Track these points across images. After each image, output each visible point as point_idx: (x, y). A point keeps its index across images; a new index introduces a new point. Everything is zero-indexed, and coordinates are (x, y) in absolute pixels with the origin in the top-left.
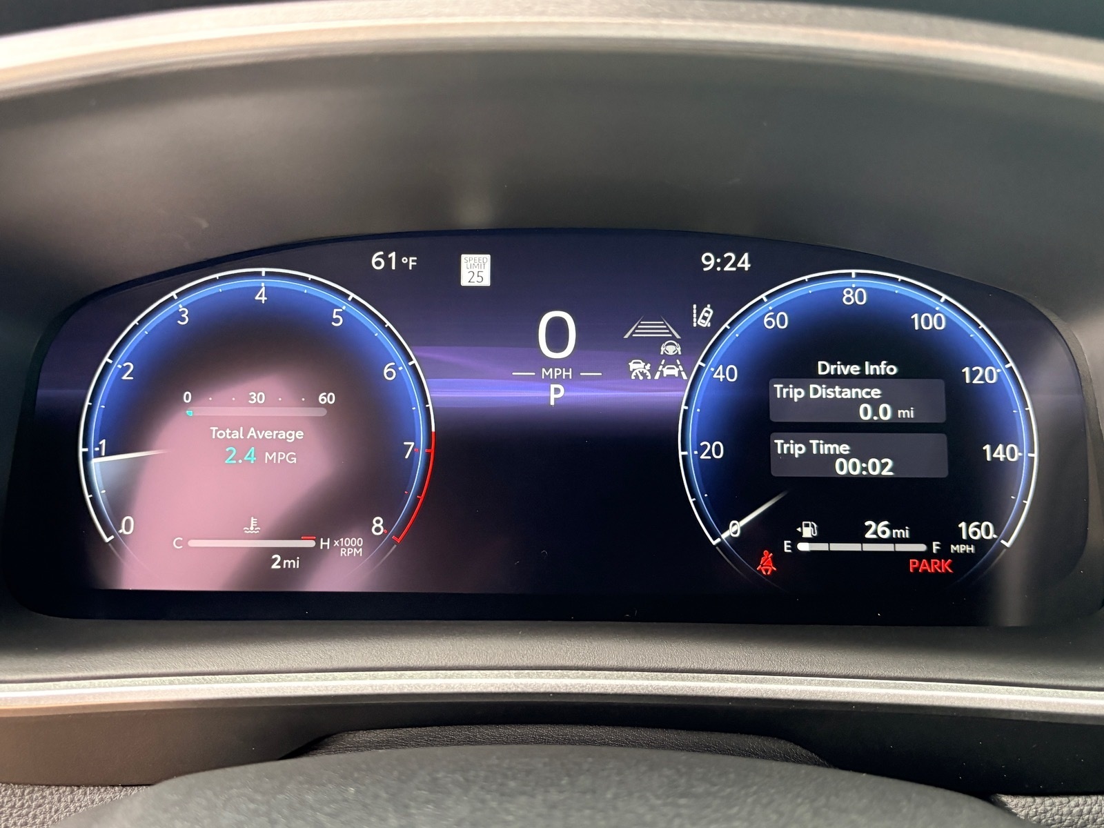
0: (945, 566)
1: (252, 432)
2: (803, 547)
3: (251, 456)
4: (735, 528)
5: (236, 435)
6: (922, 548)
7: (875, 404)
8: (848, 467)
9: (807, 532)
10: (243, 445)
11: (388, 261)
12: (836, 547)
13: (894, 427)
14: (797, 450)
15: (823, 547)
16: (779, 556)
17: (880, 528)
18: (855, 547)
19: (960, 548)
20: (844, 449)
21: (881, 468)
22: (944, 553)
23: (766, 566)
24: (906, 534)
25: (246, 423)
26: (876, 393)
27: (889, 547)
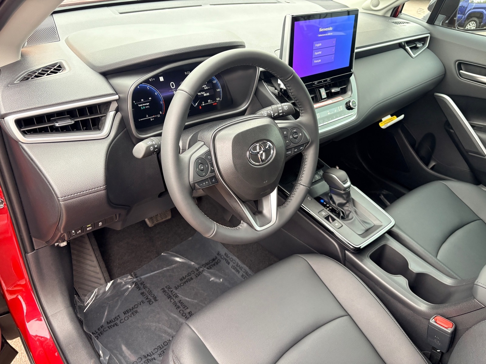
0: (216, 104)
1: (143, 105)
2: (203, 105)
3: (144, 108)
4: (196, 104)
5: (142, 105)
6: (214, 102)
7: (206, 87)
8: (205, 95)
9: (203, 103)
10: (143, 106)
11: (151, 80)
12: (206, 104)
13: (208, 89)
14: (200, 94)
15: (205, 104)
16: (201, 106)
17: (209, 101)
18: (208, 104)
19: (217, 101)
20: (204, 93)
21: (208, 94)
22: (216, 102)
23: (200, 108)
24: (212, 101)
25: (142, 103)
26: (206, 86)
27: (211, 103)
